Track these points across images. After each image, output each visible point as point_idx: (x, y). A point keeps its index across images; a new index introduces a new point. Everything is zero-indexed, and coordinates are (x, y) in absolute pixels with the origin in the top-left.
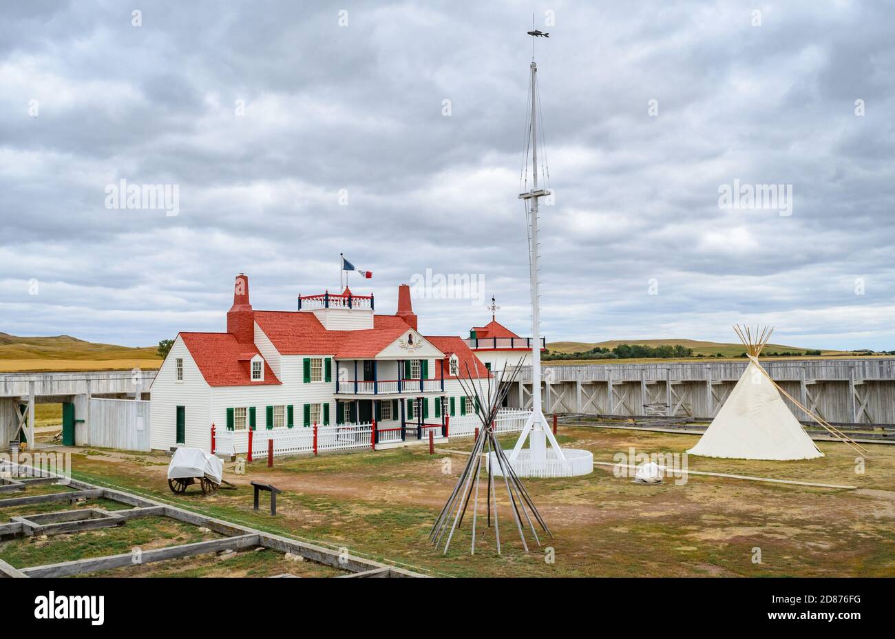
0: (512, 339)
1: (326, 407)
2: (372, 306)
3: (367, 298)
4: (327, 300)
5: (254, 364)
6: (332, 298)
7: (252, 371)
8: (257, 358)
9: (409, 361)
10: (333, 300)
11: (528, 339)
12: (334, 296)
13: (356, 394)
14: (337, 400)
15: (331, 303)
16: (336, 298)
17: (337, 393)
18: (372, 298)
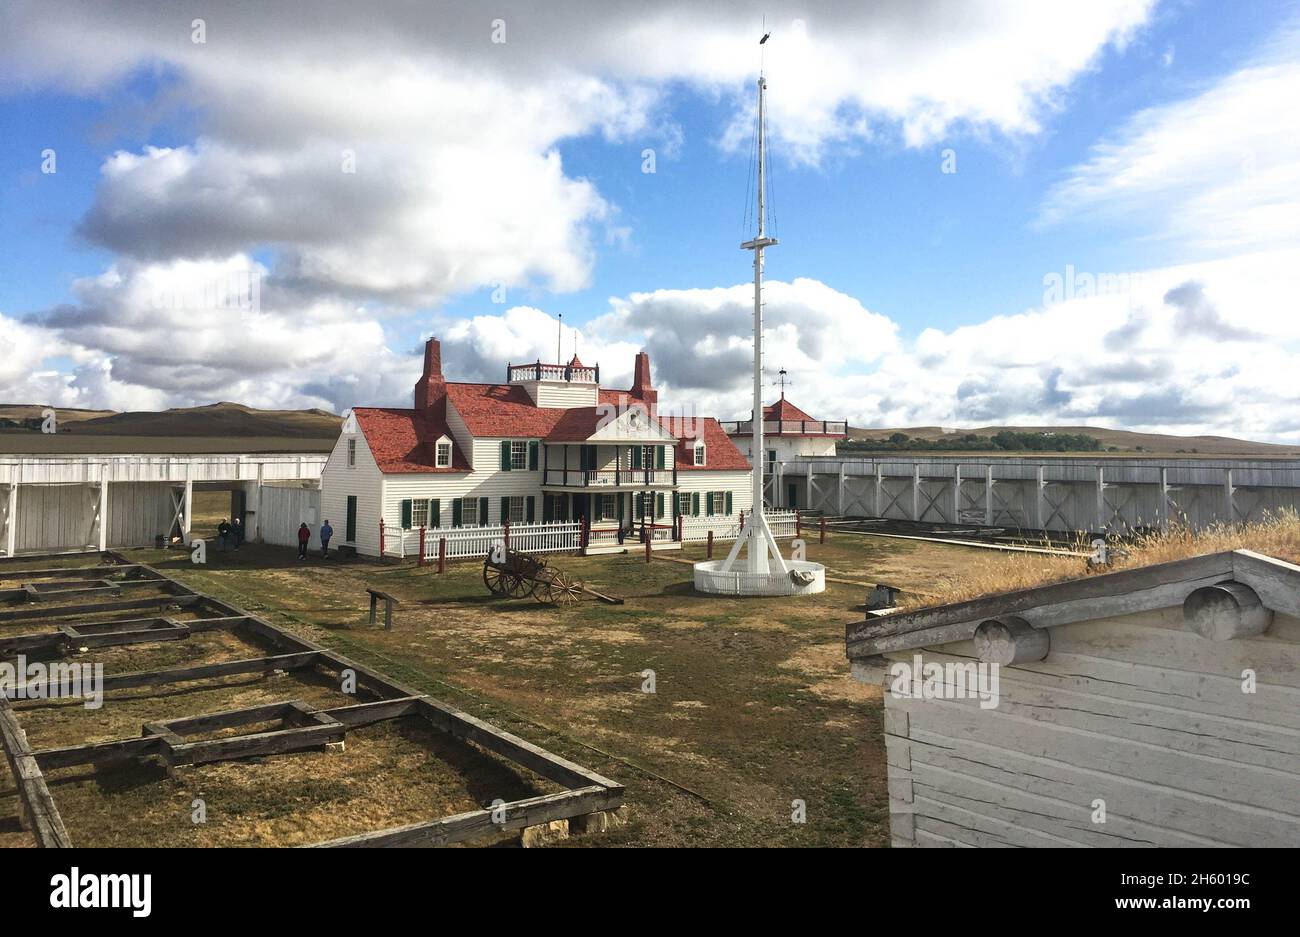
0: (803, 422)
1: (531, 500)
2: (597, 379)
3: (590, 369)
4: (538, 371)
5: (440, 446)
6: (545, 368)
7: (437, 454)
8: (443, 440)
9: (640, 447)
10: (546, 371)
11: (825, 422)
12: (547, 366)
13: (565, 485)
14: (545, 493)
15: (544, 375)
16: (550, 368)
17: (545, 485)
18: (597, 369)
